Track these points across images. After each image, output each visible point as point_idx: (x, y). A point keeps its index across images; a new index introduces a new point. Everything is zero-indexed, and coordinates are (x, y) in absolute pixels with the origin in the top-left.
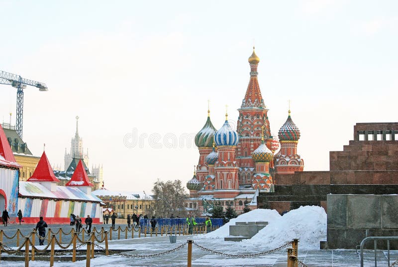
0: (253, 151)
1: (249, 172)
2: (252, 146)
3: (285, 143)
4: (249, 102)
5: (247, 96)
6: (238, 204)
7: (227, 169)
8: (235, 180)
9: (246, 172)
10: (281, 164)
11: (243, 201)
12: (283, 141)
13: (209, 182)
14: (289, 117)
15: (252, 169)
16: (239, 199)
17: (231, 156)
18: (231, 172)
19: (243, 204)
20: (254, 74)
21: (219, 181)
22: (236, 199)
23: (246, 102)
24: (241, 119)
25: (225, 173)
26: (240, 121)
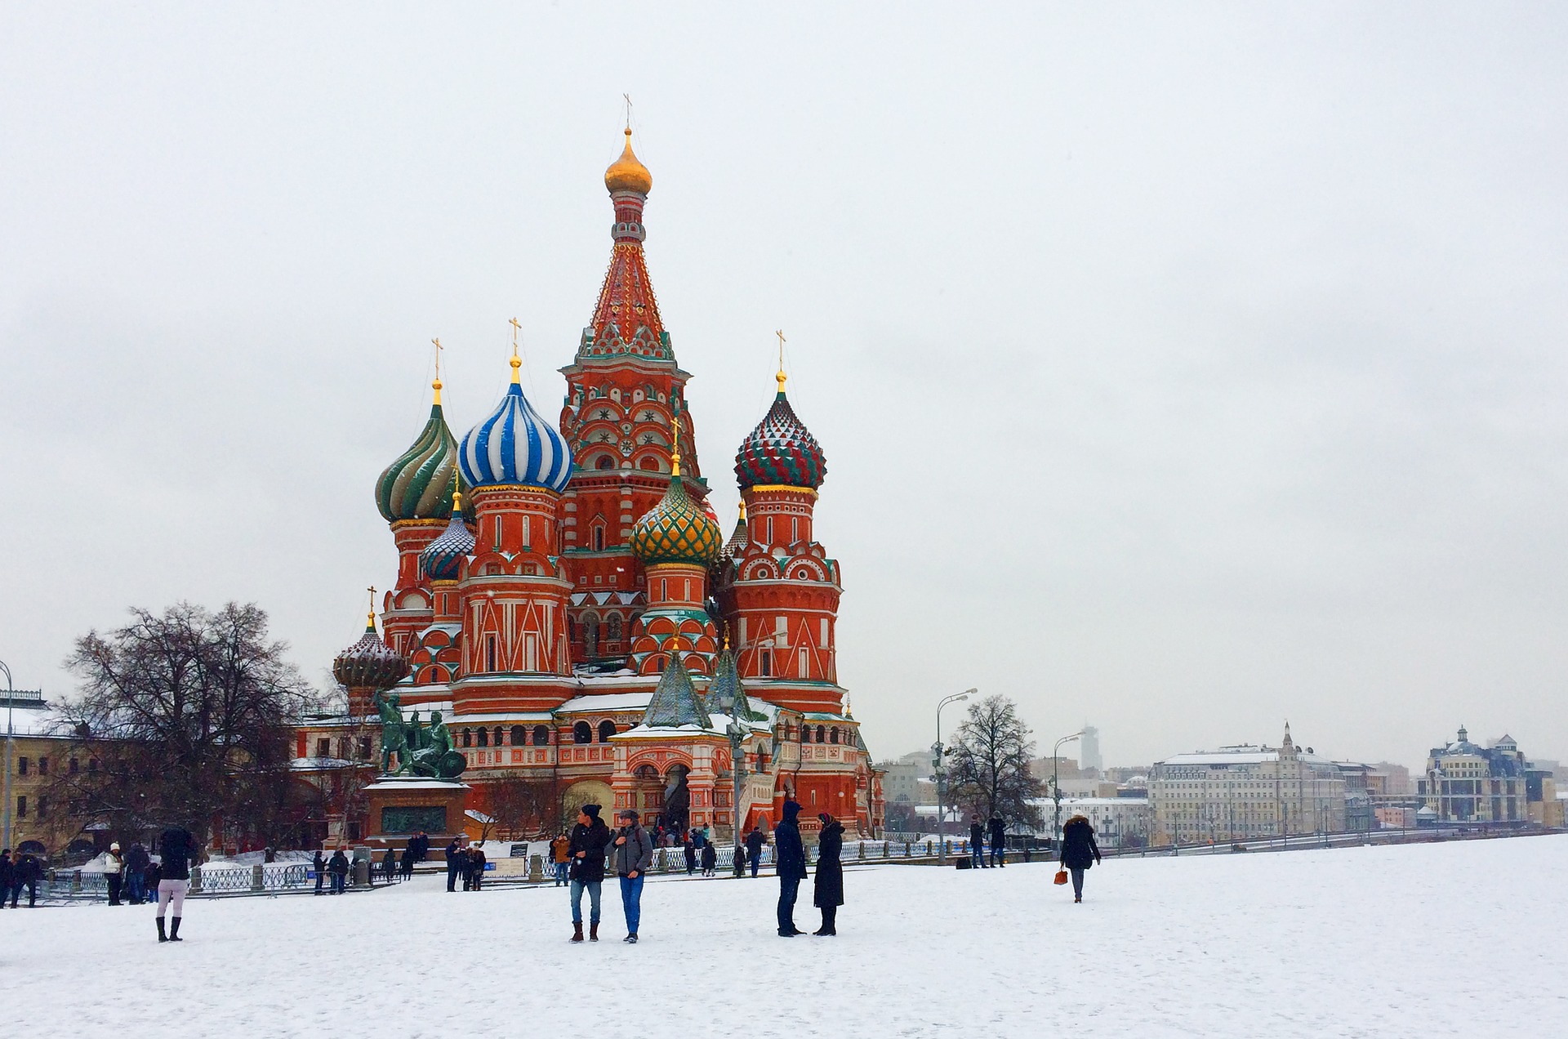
0: (630, 526)
1: (613, 610)
2: (627, 504)
3: (766, 494)
4: (611, 335)
5: (603, 315)
6: (568, 737)
7: (515, 586)
8: (556, 638)
9: (602, 611)
10: (753, 576)
11: (594, 725)
12: (757, 488)
13: (434, 652)
14: (781, 396)
15: (626, 599)
16: (574, 714)
17: (536, 534)
18: (538, 602)
19: (595, 735)
20: (631, 234)
21: (480, 637)
22: (560, 717)
23: (599, 336)
24: (577, 401)
25: (510, 604)
26: (575, 408)
